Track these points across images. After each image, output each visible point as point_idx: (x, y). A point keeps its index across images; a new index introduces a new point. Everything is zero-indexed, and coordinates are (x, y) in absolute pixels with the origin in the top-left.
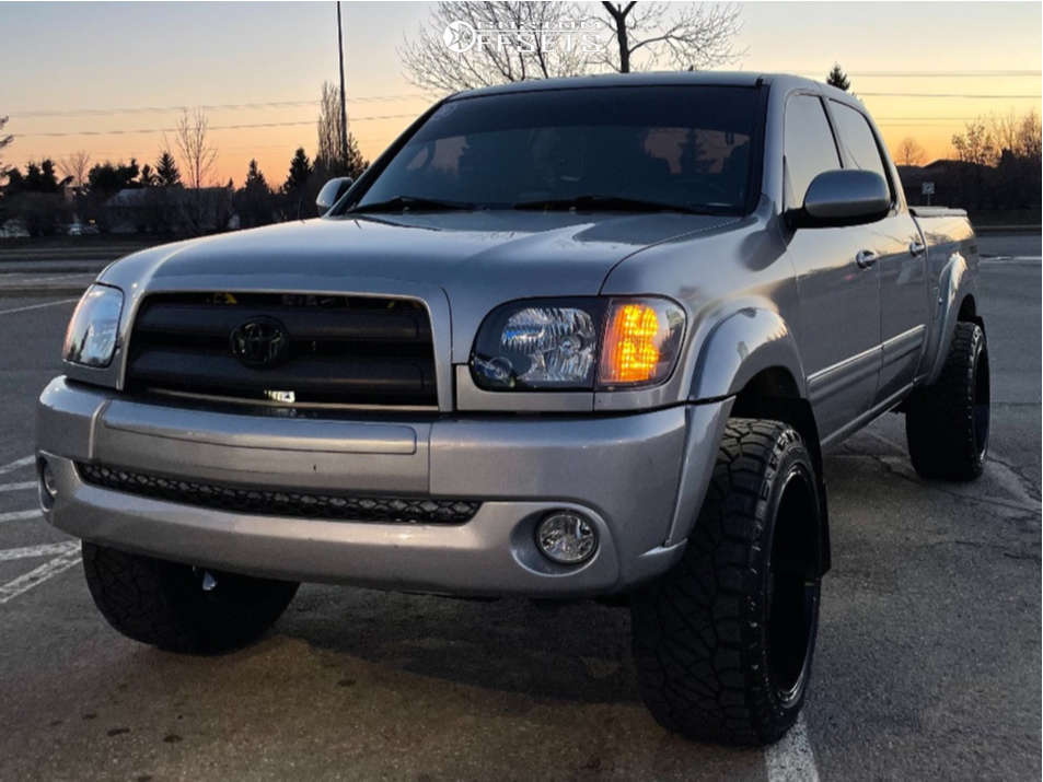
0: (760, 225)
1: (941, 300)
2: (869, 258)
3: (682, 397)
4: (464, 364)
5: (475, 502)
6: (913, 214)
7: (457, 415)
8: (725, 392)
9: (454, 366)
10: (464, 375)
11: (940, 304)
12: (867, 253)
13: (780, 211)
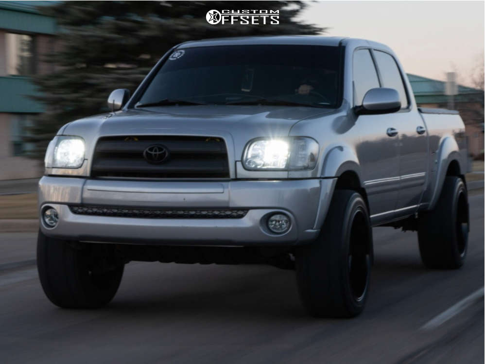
0: (343, 114)
1: (436, 161)
2: (393, 131)
3: (319, 176)
4: (239, 161)
5: (246, 210)
6: (420, 111)
7: (236, 179)
8: (334, 175)
9: (236, 162)
10: (239, 165)
11: (436, 163)
12: (392, 129)
13: (352, 106)
